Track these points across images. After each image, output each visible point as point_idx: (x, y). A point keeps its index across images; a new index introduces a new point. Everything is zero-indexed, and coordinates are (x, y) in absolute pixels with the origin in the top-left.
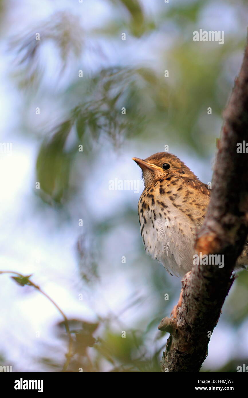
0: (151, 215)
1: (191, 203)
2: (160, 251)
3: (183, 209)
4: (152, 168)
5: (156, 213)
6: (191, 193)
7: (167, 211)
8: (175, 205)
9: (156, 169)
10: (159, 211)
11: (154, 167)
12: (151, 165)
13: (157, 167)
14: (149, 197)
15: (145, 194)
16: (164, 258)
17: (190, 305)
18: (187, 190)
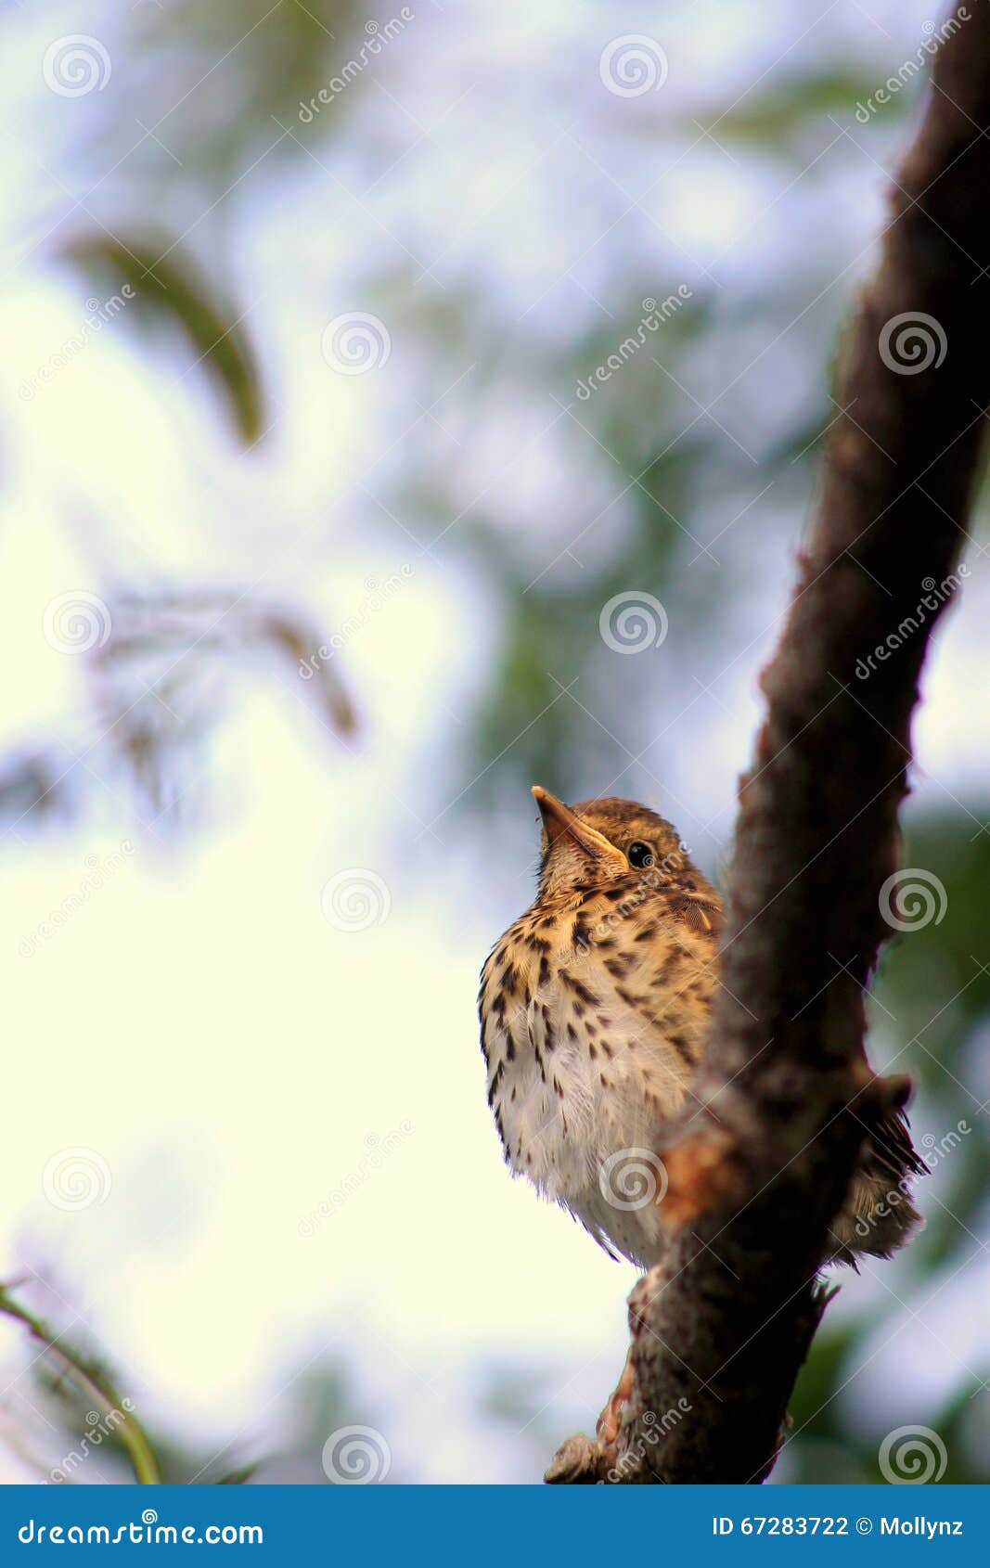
0: (534, 1026)
1: (683, 996)
2: (569, 1176)
3: (654, 1011)
4: (593, 843)
5: (554, 1020)
6: (688, 955)
7: (599, 1017)
8: (626, 997)
9: (606, 852)
10: (565, 1016)
11: (601, 844)
12: (589, 834)
13: (609, 847)
14: (533, 947)
15: (520, 933)
16: (588, 1203)
17: (657, 1395)
18: (670, 942)
